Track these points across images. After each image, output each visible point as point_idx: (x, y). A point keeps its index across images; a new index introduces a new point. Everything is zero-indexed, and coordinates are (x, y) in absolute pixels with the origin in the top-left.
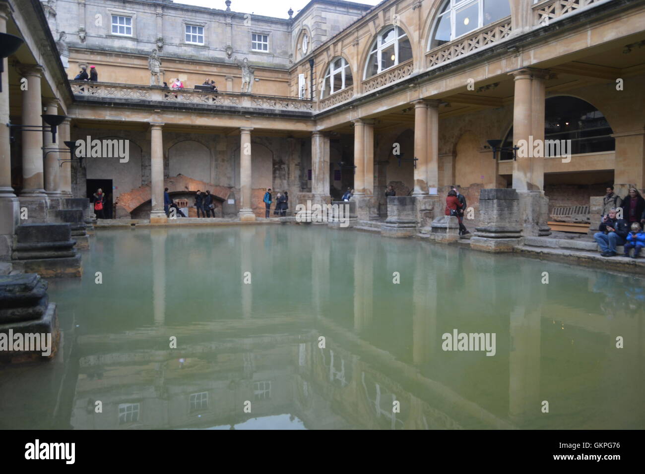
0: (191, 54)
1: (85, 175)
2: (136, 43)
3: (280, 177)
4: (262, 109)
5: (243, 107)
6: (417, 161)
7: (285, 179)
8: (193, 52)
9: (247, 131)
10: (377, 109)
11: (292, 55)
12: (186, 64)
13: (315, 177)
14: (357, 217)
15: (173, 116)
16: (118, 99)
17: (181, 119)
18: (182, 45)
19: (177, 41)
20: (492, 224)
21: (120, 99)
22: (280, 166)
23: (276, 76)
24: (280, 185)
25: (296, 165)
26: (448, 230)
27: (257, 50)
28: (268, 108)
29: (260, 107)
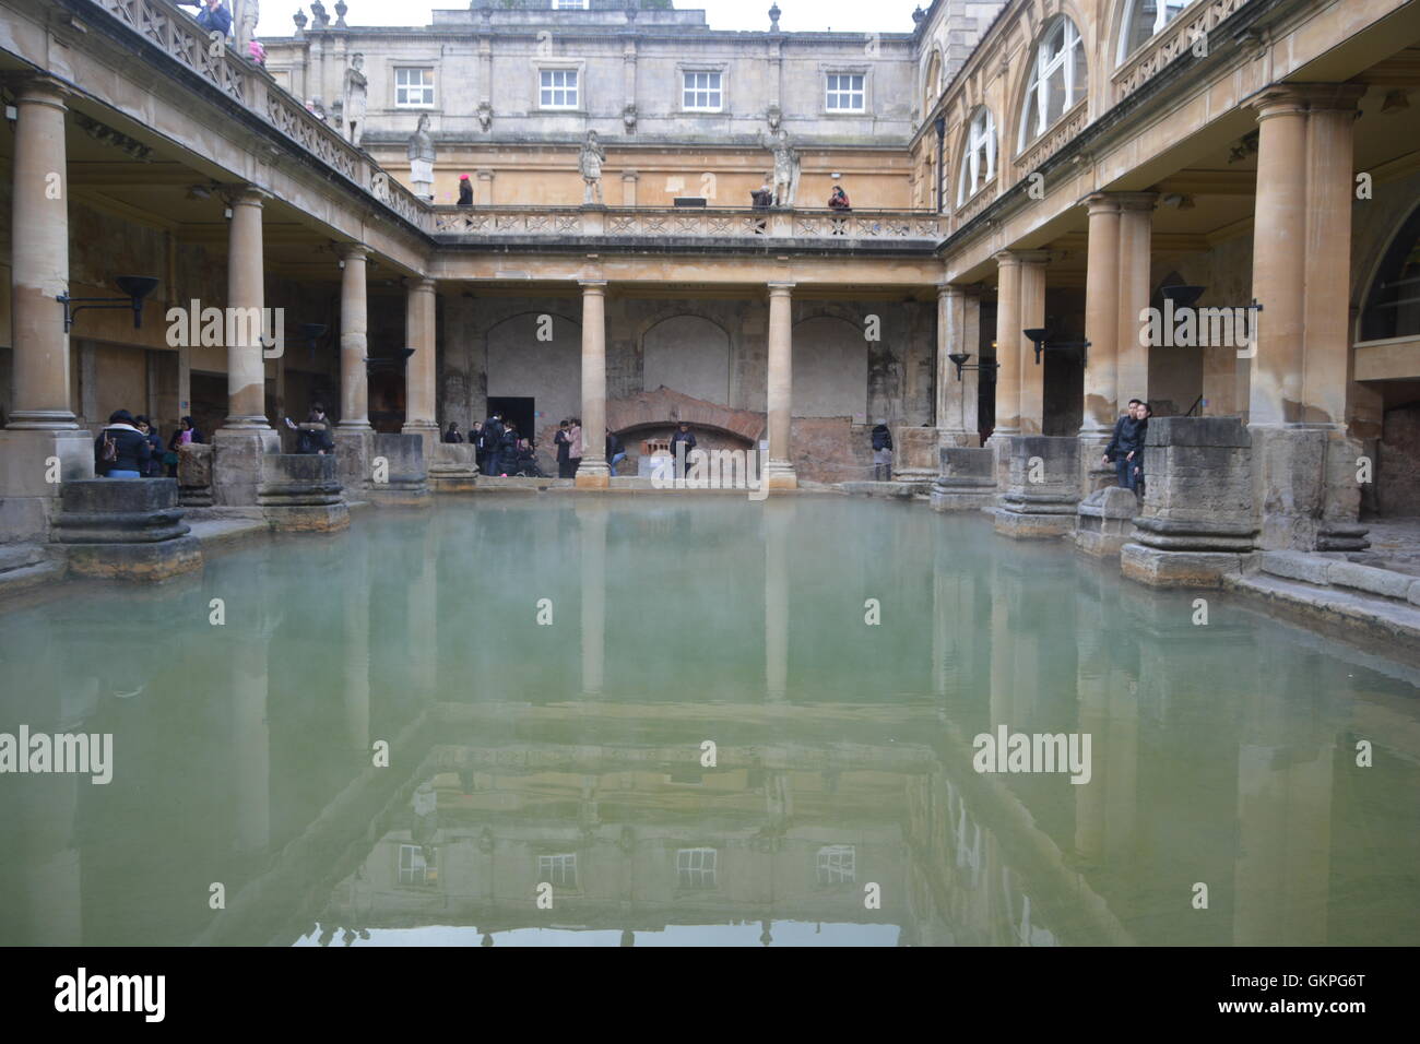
0: (692, 132)
1: (484, 389)
2: (584, 121)
3: (885, 392)
4: (816, 240)
5: (772, 239)
6: (1089, 349)
7: (897, 396)
8: (697, 128)
9: (782, 289)
10: (1031, 224)
11: (917, 112)
12: (682, 154)
13: (942, 390)
14: (995, 486)
15: (624, 266)
16: (518, 237)
17: (641, 271)
18: (675, 116)
19: (665, 109)
20: (1164, 510)
21: (524, 237)
22: (886, 367)
23: (880, 165)
24: (886, 409)
25: (922, 363)
26: (1104, 524)
27: (838, 110)
28: (831, 237)
29: (813, 236)
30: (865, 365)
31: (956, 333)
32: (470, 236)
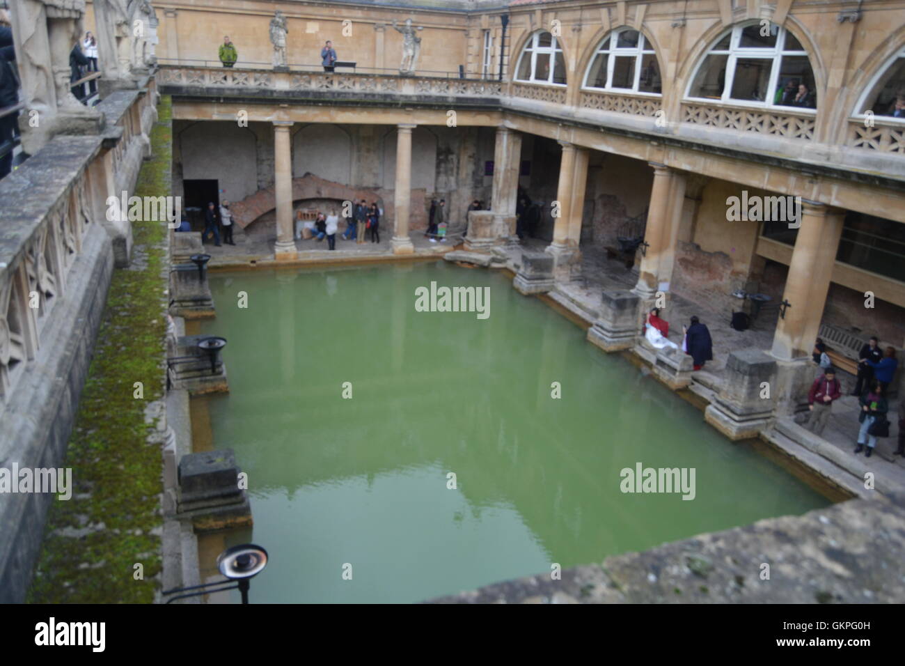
1: (181, 175)
3: (446, 173)
4: (430, 97)
5: (402, 96)
6: (647, 247)
7: (452, 175)
9: (408, 129)
12: (318, 6)
13: (497, 191)
14: (553, 278)
15: (304, 112)
16: (228, 90)
20: (737, 402)
21: (232, 89)
22: (447, 157)
23: (448, 22)
24: (445, 183)
25: (470, 157)
28: (438, 94)
29: (427, 94)
30: (434, 156)
31: (508, 157)
32: (192, 87)
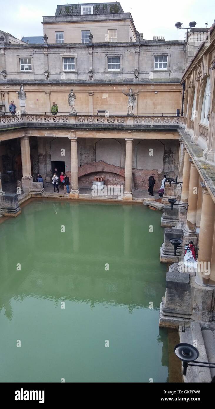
0: (110, 79)
1: (50, 159)
2: (77, 75)
3: (169, 163)
4: (141, 125)
5: (126, 125)
7: (172, 164)
8: (112, 77)
9: (129, 141)
12: (107, 86)
15: (82, 133)
17: (87, 135)
18: (105, 73)
19: (102, 71)
21: (52, 124)
22: (169, 155)
23: (171, 88)
24: (169, 168)
27: (158, 69)
28: (145, 124)
29: (140, 124)
30: (163, 154)
